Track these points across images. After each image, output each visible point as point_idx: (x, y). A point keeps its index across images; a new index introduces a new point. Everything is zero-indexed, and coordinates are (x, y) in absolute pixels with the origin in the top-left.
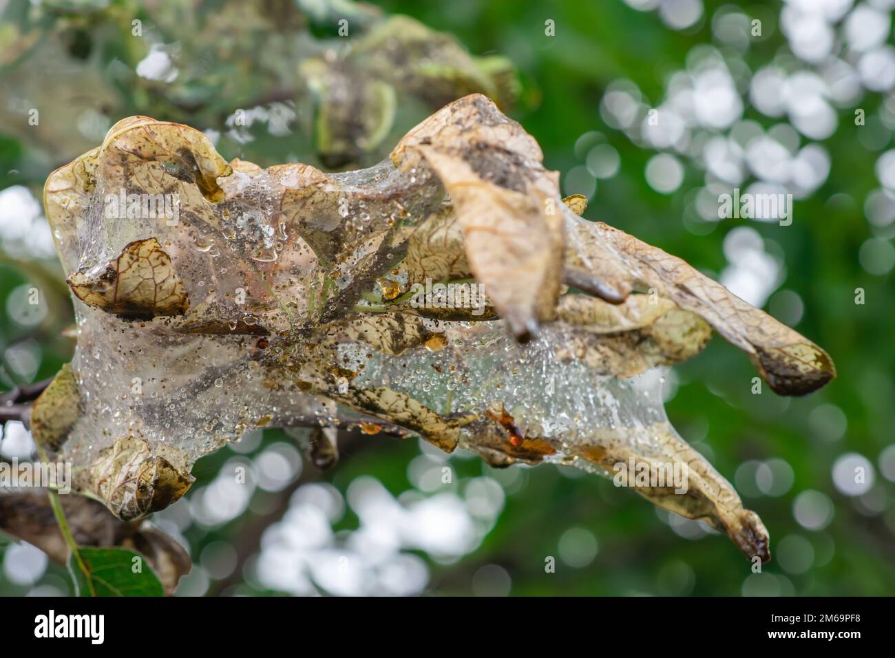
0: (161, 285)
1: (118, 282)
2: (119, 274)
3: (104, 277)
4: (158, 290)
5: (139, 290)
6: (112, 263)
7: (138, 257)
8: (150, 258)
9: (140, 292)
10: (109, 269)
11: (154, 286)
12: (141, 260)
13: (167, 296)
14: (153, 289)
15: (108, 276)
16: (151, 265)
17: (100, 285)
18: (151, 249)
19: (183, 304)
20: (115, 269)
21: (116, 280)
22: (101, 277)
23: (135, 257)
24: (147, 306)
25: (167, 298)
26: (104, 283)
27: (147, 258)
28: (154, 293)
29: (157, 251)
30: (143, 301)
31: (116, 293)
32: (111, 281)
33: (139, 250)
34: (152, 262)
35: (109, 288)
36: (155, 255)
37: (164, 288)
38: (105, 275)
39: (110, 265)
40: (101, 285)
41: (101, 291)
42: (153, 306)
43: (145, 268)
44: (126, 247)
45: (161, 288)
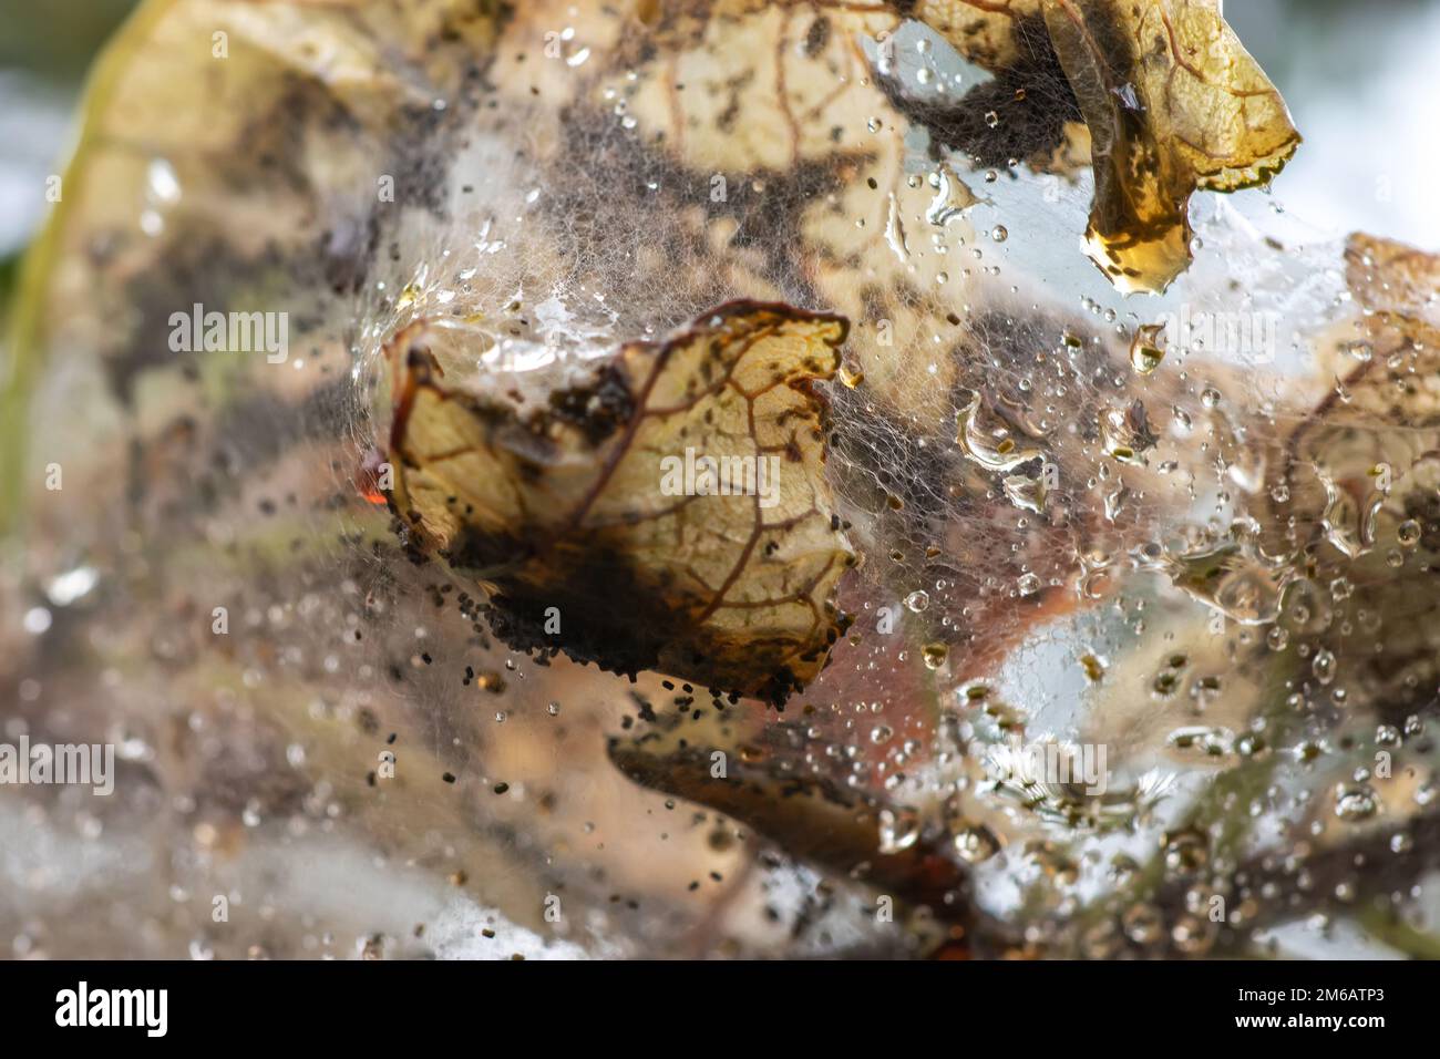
0: (775, 536)
1: (625, 447)
2: (646, 414)
3: (569, 403)
4: (757, 553)
5: (682, 520)
6: (630, 355)
7: (728, 378)
8: (759, 402)
9: (679, 533)
10: (611, 374)
11: (750, 531)
12: (728, 393)
13: (776, 595)
14: (740, 538)
15: (594, 403)
16: (753, 433)
17: (536, 431)
18: (786, 366)
19: (810, 657)
20: (639, 384)
21: (618, 436)
22: (558, 398)
23: (719, 372)
24: (673, 602)
25: (769, 603)
26: (556, 429)
27: (750, 398)
28: (734, 562)
29: (801, 385)
30: (667, 577)
31: (593, 495)
32: (595, 430)
33: (746, 349)
34: (758, 425)
35: (571, 455)
36: (785, 398)
37: (779, 554)
38: (582, 394)
39: (620, 359)
40: (544, 433)
41: (534, 456)
42: (696, 612)
43: (730, 436)
44: (718, 312)
45: (772, 546)
